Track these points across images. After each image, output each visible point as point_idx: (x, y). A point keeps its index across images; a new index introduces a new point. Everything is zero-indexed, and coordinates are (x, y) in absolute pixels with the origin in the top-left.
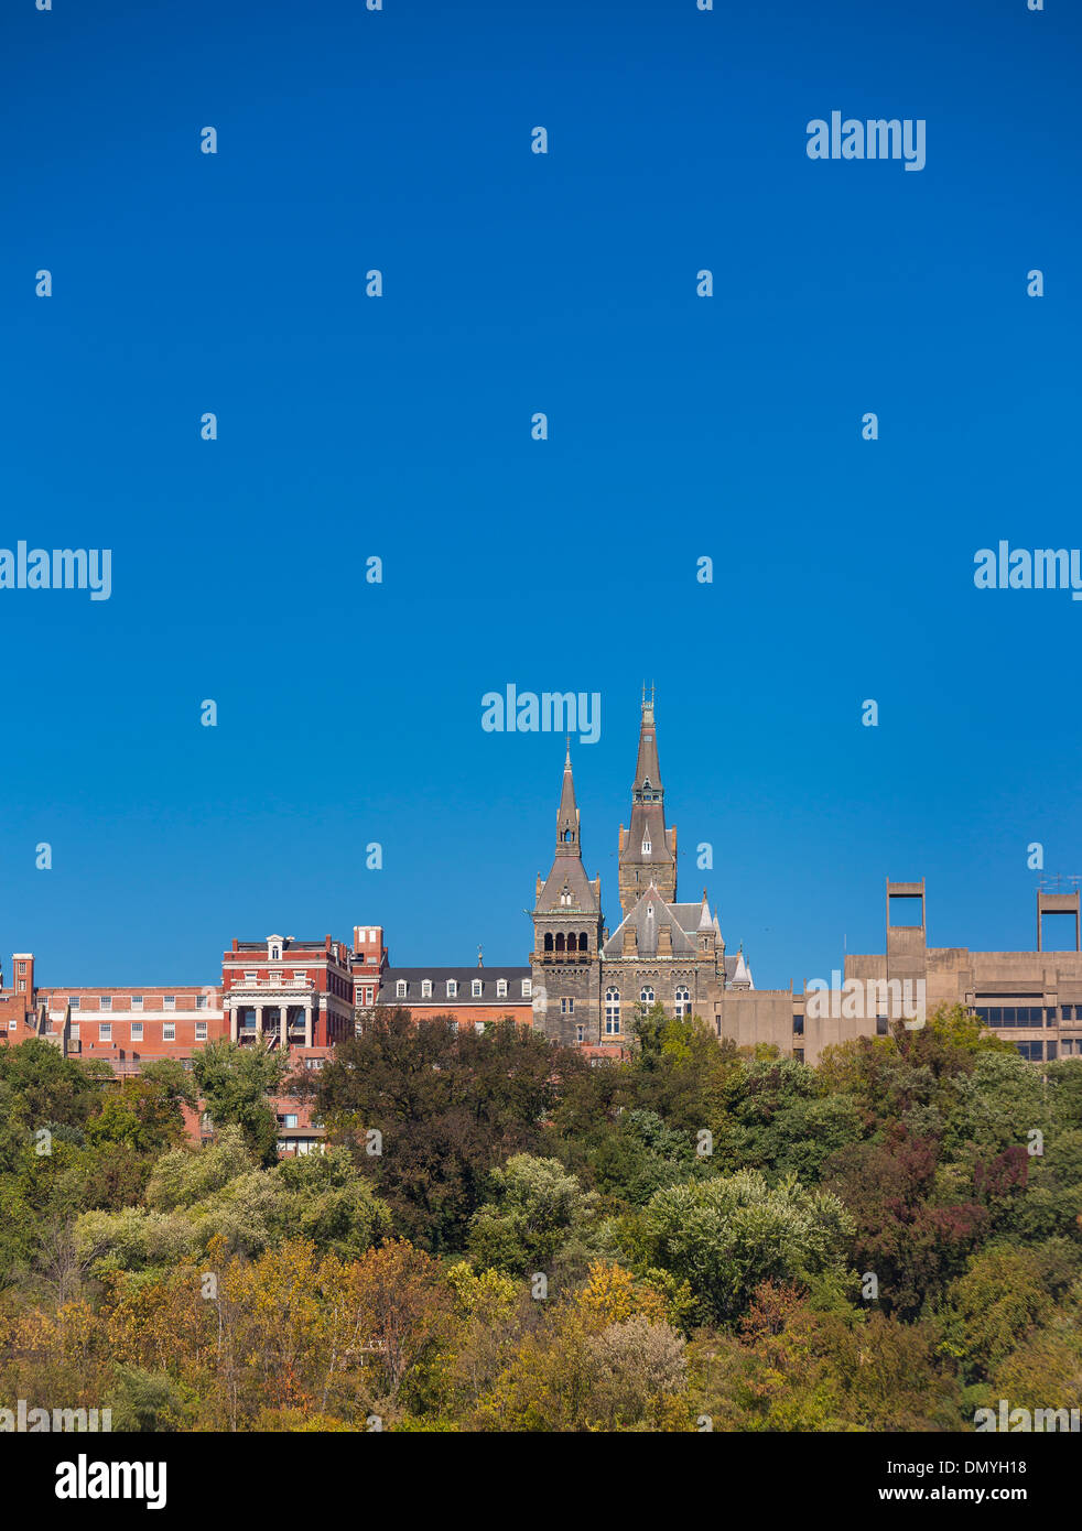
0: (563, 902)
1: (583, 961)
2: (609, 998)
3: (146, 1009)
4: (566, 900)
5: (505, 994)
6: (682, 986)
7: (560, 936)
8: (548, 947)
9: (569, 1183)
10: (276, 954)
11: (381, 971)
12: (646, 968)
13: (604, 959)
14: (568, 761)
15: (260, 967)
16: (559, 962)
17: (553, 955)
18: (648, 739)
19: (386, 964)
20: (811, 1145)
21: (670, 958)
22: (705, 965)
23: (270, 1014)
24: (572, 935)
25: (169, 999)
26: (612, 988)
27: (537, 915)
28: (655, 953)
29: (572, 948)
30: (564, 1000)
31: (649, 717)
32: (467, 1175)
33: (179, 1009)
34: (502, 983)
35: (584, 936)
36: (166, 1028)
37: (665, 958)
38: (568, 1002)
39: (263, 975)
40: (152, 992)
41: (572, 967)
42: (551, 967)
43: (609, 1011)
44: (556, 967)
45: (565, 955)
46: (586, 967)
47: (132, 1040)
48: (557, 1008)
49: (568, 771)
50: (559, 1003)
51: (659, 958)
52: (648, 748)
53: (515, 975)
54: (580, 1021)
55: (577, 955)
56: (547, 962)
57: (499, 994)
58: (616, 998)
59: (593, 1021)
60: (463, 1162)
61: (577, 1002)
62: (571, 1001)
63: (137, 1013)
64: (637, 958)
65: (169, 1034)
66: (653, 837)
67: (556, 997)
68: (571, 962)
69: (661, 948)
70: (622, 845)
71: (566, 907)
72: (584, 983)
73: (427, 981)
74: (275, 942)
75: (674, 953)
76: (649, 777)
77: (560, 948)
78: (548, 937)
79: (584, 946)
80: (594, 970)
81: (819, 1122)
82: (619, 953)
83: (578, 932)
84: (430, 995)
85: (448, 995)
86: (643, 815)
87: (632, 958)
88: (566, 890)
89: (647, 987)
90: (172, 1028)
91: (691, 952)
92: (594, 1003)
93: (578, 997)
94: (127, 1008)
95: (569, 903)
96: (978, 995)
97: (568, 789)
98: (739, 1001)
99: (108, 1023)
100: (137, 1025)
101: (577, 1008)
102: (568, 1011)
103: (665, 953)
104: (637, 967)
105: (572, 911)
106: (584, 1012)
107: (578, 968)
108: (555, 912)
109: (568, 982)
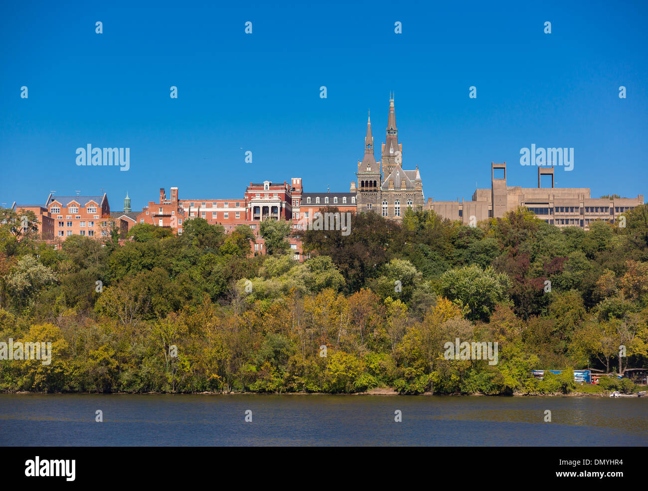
1: (375, 191)
2: (384, 204)
3: (218, 207)
4: (369, 169)
5: (346, 202)
6: (409, 200)
7: (367, 182)
8: (363, 185)
9: (413, 270)
10: (267, 188)
11: (301, 194)
12: (397, 193)
13: (382, 190)
14: (369, 120)
15: (261, 192)
16: (367, 191)
17: (365, 188)
18: (392, 112)
19: (302, 192)
20: (482, 256)
21: (406, 190)
22: (417, 192)
23: (265, 209)
24: (371, 182)
25: (226, 204)
26: (385, 200)
27: (359, 174)
28: (400, 188)
29: (371, 186)
30: (368, 204)
31: (392, 105)
32: (362, 266)
33: (230, 207)
34: (345, 198)
35: (375, 182)
36: (225, 214)
37: (404, 190)
38: (369, 205)
39: (262, 195)
40: (220, 201)
41: (371, 193)
42: (363, 193)
43: (384, 208)
44: (366, 193)
45: (369, 188)
46: (375, 193)
47: (213, 218)
48: (366, 207)
49: (369, 123)
50: (366, 205)
51: (401, 190)
52: (392, 115)
53: (349, 195)
55: (373, 188)
56: (362, 191)
57: (343, 202)
58: (386, 204)
59: (378, 212)
60: (361, 261)
61: (373, 205)
62: (371, 204)
63: (215, 209)
64: (394, 190)
65: (226, 216)
66: (394, 147)
67: (366, 203)
68: (371, 191)
69: (402, 186)
70: (383, 150)
71: (369, 171)
72: (375, 199)
73: (318, 198)
74: (267, 183)
75: (407, 188)
76: (392, 126)
77: (367, 186)
78: (363, 182)
79: (375, 185)
80: (379, 194)
81: (487, 248)
82: (387, 188)
83: (373, 180)
84: (319, 203)
85: (326, 202)
86: (390, 139)
87: (392, 190)
88: (369, 166)
89: (397, 200)
90: (227, 214)
91: (413, 188)
92: (379, 205)
93: (373, 203)
94: (211, 207)
95: (370, 170)
96: (526, 203)
97: (369, 130)
98: (440, 205)
99: (205, 212)
100: (215, 213)
101: (373, 207)
102: (369, 208)
103: (403, 188)
104: (394, 193)
105: (371, 173)
106: (375, 209)
107: (373, 193)
108: (365, 173)
109: (369, 198)
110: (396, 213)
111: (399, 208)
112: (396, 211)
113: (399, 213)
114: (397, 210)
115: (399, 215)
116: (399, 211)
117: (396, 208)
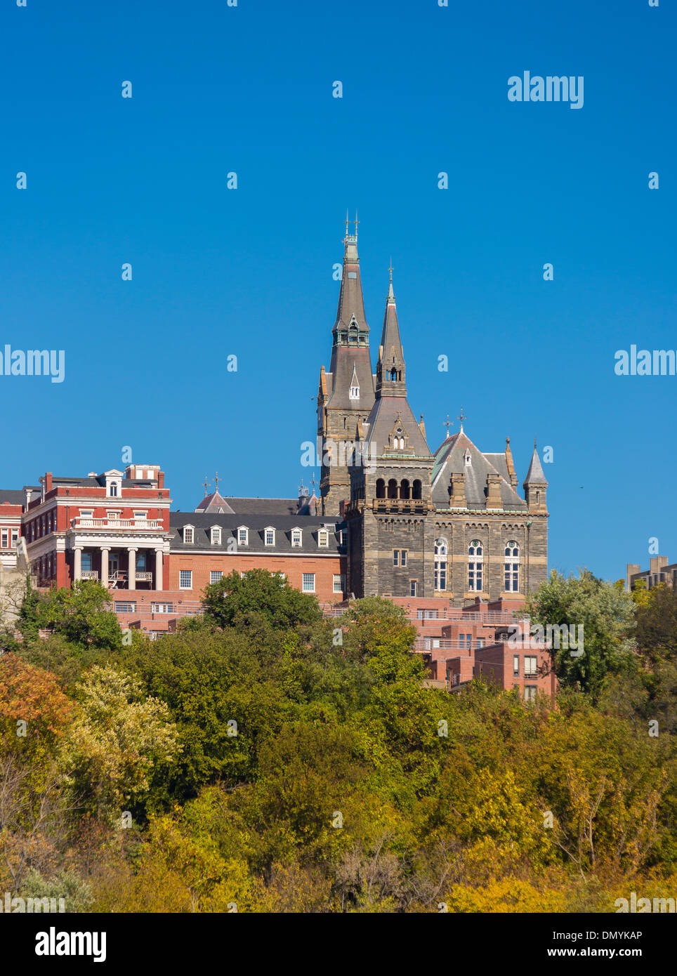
0: (396, 446)
1: (420, 511)
2: (436, 552)
4: (400, 444)
5: (301, 544)
6: (511, 542)
7: (393, 482)
8: (380, 494)
10: (115, 491)
12: (476, 521)
14: (391, 292)
15: (98, 504)
16: (394, 510)
17: (386, 503)
21: (501, 511)
22: (537, 520)
24: (405, 482)
26: (440, 541)
28: (486, 505)
29: (405, 495)
30: (396, 553)
35: (417, 483)
37: (496, 510)
38: (400, 555)
39: (100, 514)
41: (406, 517)
42: (384, 516)
43: (436, 565)
44: (391, 516)
45: (401, 503)
46: (420, 517)
48: (388, 561)
49: (391, 305)
50: (391, 555)
51: (490, 510)
54: (413, 575)
55: (413, 503)
56: (382, 510)
57: (295, 544)
58: (443, 551)
59: (429, 577)
61: (411, 555)
62: (404, 553)
64: (466, 510)
67: (388, 549)
68: (407, 510)
69: (492, 500)
71: (397, 451)
72: (418, 535)
74: (114, 478)
75: (505, 505)
77: (393, 495)
78: (380, 482)
79: (417, 495)
80: (426, 521)
82: (448, 504)
83: (411, 479)
84: (220, 543)
87: (462, 509)
88: (400, 435)
89: (475, 542)
92: (428, 555)
93: (411, 549)
95: (403, 447)
97: (393, 323)
101: (411, 561)
102: (399, 565)
103: (495, 505)
104: (467, 519)
105: (405, 456)
106: (420, 566)
107: (413, 518)
108: (389, 457)
109: (401, 533)
110: (471, 582)
111: (479, 566)
112: (471, 575)
113: (479, 582)
114: (475, 570)
115: (479, 588)
116: (479, 574)
117: (471, 566)
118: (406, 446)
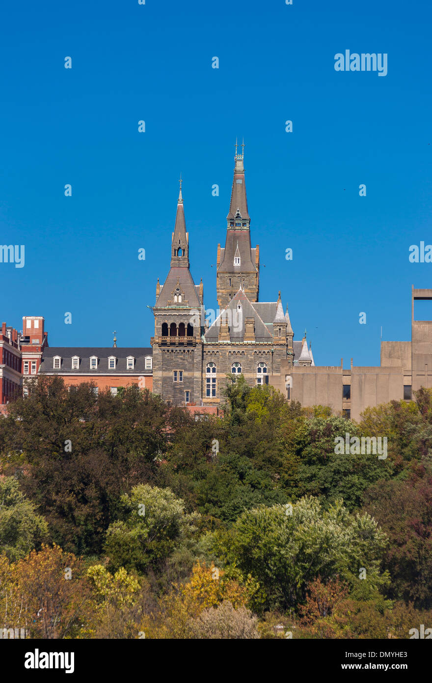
0: (176, 300)
1: (190, 344)
2: (209, 371)
4: (178, 299)
5: (133, 367)
6: (262, 363)
7: (173, 325)
8: (165, 333)
11: (42, 349)
12: (236, 349)
13: (205, 342)
16: (173, 344)
17: (169, 339)
18: (239, 182)
21: (254, 342)
22: (278, 348)
24: (182, 325)
26: (211, 364)
27: (157, 309)
28: (243, 338)
29: (182, 334)
30: (176, 372)
34: (130, 360)
35: (190, 325)
37: (250, 342)
38: (178, 374)
41: (182, 348)
42: (166, 348)
43: (208, 381)
44: (170, 348)
45: (177, 339)
46: (191, 348)
48: (170, 378)
49: (180, 204)
50: (172, 374)
51: (245, 342)
52: (239, 188)
53: (140, 353)
54: (188, 387)
55: (185, 339)
56: (164, 344)
57: (128, 367)
59: (197, 388)
61: (185, 374)
62: (181, 372)
64: (229, 342)
66: (242, 254)
67: (169, 370)
68: (181, 344)
69: (247, 335)
71: (178, 304)
72: (190, 360)
73: (75, 357)
75: (256, 338)
77: (173, 333)
78: (165, 325)
79: (190, 333)
80: (198, 350)
82: (216, 339)
83: (186, 322)
84: (78, 367)
85: (91, 367)
86: (235, 237)
87: (225, 342)
88: (178, 291)
89: (237, 363)
91: (269, 338)
93: (186, 370)
95: (180, 301)
97: (181, 217)
98: (304, 374)
101: (185, 377)
102: (178, 381)
103: (249, 338)
104: (230, 348)
105: (181, 307)
106: (190, 381)
107: (186, 349)
108: (170, 308)
109: (178, 359)
118: (183, 300)
